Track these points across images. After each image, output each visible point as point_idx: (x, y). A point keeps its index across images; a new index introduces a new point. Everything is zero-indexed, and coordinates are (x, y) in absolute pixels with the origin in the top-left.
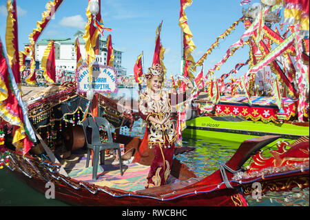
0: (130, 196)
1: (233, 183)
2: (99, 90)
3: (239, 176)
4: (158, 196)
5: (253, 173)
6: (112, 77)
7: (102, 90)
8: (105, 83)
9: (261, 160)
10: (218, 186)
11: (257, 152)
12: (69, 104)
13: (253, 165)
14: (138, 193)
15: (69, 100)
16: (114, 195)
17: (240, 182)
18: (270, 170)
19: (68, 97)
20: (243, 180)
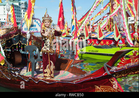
0: (57, 83)
1: (111, 72)
2: (32, 31)
3: (114, 69)
4: (72, 81)
5: (121, 67)
6: (39, 24)
7: (34, 31)
8: (35, 28)
9: (125, 60)
10: (104, 74)
11: (122, 57)
12: (14, 39)
13: (121, 63)
14: (61, 81)
15: (15, 37)
16: (48, 83)
17: (115, 71)
18: (129, 64)
19: (14, 35)
20: (116, 70)
